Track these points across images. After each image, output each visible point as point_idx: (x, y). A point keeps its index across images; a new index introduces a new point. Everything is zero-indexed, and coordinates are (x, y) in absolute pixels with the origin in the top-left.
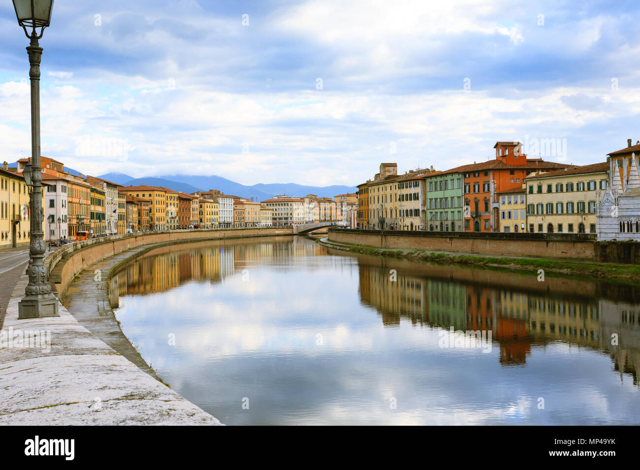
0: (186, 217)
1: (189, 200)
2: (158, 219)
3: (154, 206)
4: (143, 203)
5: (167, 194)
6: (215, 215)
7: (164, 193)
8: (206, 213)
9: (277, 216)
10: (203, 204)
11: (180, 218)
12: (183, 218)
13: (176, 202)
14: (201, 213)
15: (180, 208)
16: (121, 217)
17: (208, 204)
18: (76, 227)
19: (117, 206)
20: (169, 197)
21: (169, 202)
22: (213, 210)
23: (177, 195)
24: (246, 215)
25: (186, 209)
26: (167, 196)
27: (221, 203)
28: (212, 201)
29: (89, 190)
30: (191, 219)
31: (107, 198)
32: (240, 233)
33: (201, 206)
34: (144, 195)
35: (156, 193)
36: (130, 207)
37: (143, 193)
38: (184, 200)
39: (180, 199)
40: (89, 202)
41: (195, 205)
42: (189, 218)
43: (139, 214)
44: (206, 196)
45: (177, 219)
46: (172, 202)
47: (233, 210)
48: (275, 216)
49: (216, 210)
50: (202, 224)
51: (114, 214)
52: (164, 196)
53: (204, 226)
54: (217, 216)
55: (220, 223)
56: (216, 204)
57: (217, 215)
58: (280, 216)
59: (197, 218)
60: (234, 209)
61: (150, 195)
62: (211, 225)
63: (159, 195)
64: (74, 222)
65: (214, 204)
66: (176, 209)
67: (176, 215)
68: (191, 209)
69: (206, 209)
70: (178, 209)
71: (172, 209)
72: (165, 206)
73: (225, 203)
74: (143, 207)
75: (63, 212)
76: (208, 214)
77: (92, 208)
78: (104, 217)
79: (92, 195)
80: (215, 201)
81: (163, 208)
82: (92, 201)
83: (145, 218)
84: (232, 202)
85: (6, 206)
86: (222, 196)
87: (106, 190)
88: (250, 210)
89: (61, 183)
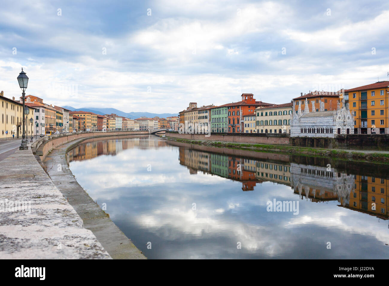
0: (101, 126)
1: (102, 118)
2: (88, 126)
3: (86, 120)
4: (81, 119)
5: (92, 115)
7: (90, 115)
9: (142, 126)
10: (108, 120)
12: (99, 126)
13: (96, 119)
14: (108, 124)
15: (98, 122)
16: (70, 125)
18: (49, 129)
19: (69, 120)
20: (93, 117)
21: (93, 119)
22: (113, 123)
23: (97, 116)
24: (128, 125)
25: (101, 122)
27: (116, 119)
28: (112, 119)
29: (55, 112)
30: (103, 126)
31: (64, 116)
32: (125, 133)
33: (108, 121)
34: (81, 115)
35: (86, 114)
36: (75, 121)
37: (81, 114)
38: (100, 118)
39: (98, 117)
40: (55, 118)
41: (105, 120)
43: (79, 124)
44: (110, 117)
45: (97, 126)
46: (94, 119)
48: (140, 126)
49: (114, 123)
51: (67, 124)
53: (109, 130)
54: (115, 125)
55: (116, 129)
56: (114, 120)
58: (143, 126)
59: (106, 126)
60: (122, 123)
61: (84, 115)
62: (112, 129)
63: (88, 116)
64: (48, 127)
66: (96, 122)
67: (96, 125)
68: (103, 122)
69: (110, 122)
70: (97, 122)
71: (94, 122)
72: (91, 120)
73: (119, 120)
74: (81, 121)
75: (43, 122)
76: (111, 124)
77: (57, 120)
78: (62, 125)
79: (57, 114)
80: (114, 118)
81: (90, 122)
82: (57, 117)
83: (82, 126)
84: (122, 119)
85: (14, 118)
86: (117, 116)
87: (64, 112)
88: (130, 123)
89: (42, 108)
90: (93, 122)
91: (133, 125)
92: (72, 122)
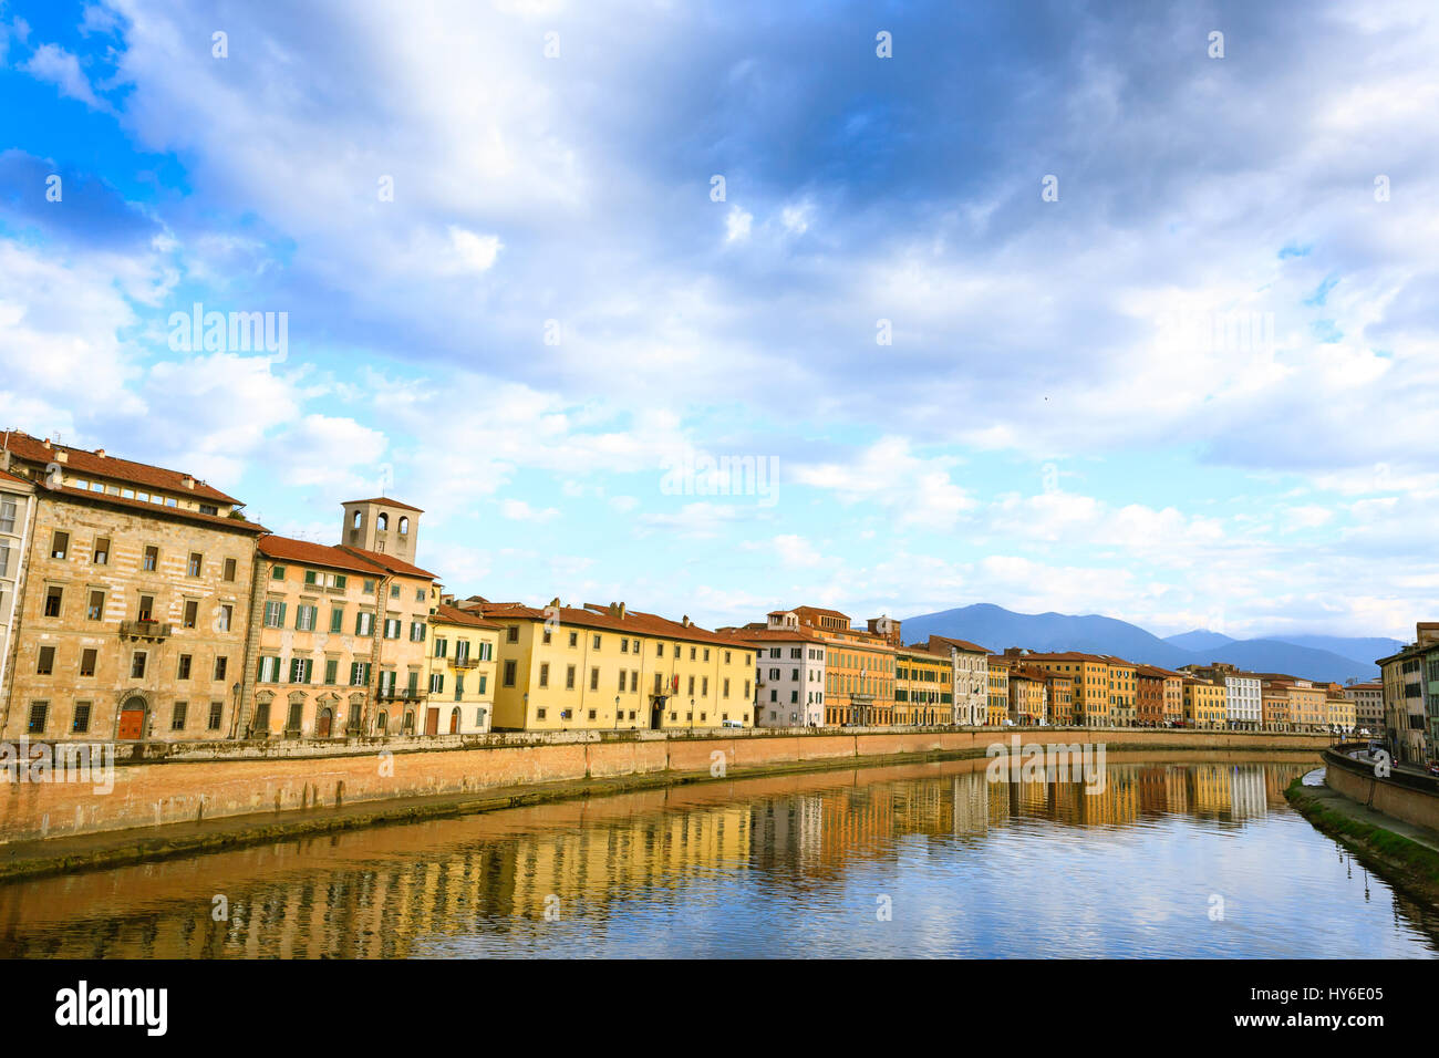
0: (1153, 708)
1: (1161, 678)
2: (1093, 708)
3: (1084, 686)
4: (1055, 680)
5: (1111, 668)
6: (1217, 705)
7: (1105, 666)
8: (1196, 704)
9: (1368, 716)
10: (1190, 686)
11: (1139, 709)
12: (1146, 710)
13: (1130, 681)
14: (1188, 702)
15: (1139, 692)
16: (993, 701)
17: (1202, 688)
18: (848, 711)
19: (985, 683)
20: (1115, 673)
21: (1116, 680)
22: (1214, 698)
23: (1134, 670)
24: (1294, 711)
25: (1153, 694)
26: (1112, 672)
27: (1231, 686)
28: (1211, 682)
29: (893, 658)
30: (1165, 710)
31: (957, 670)
32: (1269, 742)
33: (1187, 691)
34: (1060, 668)
35: (1087, 664)
36: (1021, 686)
37: (1059, 664)
38: (1150, 677)
39: (1137, 675)
40: (894, 675)
41: (1173, 688)
42: (1160, 709)
43: (1050, 698)
44: (1204, 674)
45: (1134, 708)
46: (1123, 680)
47: (1260, 699)
48: (1362, 715)
49: (1220, 698)
50: (1189, 720)
51: (973, 696)
52: (1104, 670)
53: (1194, 724)
54: (1223, 709)
55: (1228, 721)
56: (1219, 689)
57: (1223, 705)
58: (1373, 716)
59: (1179, 710)
60: (1263, 699)
61: (1078, 669)
62: (1209, 724)
63: (1094, 669)
64: (846, 703)
65: (1214, 689)
66: (1131, 694)
67: (1130, 702)
68: (1165, 695)
69: (1197, 697)
70: (1134, 693)
71: (1123, 693)
72: (1106, 687)
73: (1242, 687)
74: (1056, 687)
75: (811, 687)
76: (1203, 704)
77: (901, 684)
78: (947, 698)
79: (901, 664)
80: (1219, 682)
81: (1104, 691)
82: (901, 674)
83: (1061, 705)
84: (1256, 684)
85: (635, 675)
86: (1236, 673)
87: (957, 658)
88: (1302, 702)
89: (809, 646)
90: (1115, 692)
91: (1320, 708)
92: (1005, 691)
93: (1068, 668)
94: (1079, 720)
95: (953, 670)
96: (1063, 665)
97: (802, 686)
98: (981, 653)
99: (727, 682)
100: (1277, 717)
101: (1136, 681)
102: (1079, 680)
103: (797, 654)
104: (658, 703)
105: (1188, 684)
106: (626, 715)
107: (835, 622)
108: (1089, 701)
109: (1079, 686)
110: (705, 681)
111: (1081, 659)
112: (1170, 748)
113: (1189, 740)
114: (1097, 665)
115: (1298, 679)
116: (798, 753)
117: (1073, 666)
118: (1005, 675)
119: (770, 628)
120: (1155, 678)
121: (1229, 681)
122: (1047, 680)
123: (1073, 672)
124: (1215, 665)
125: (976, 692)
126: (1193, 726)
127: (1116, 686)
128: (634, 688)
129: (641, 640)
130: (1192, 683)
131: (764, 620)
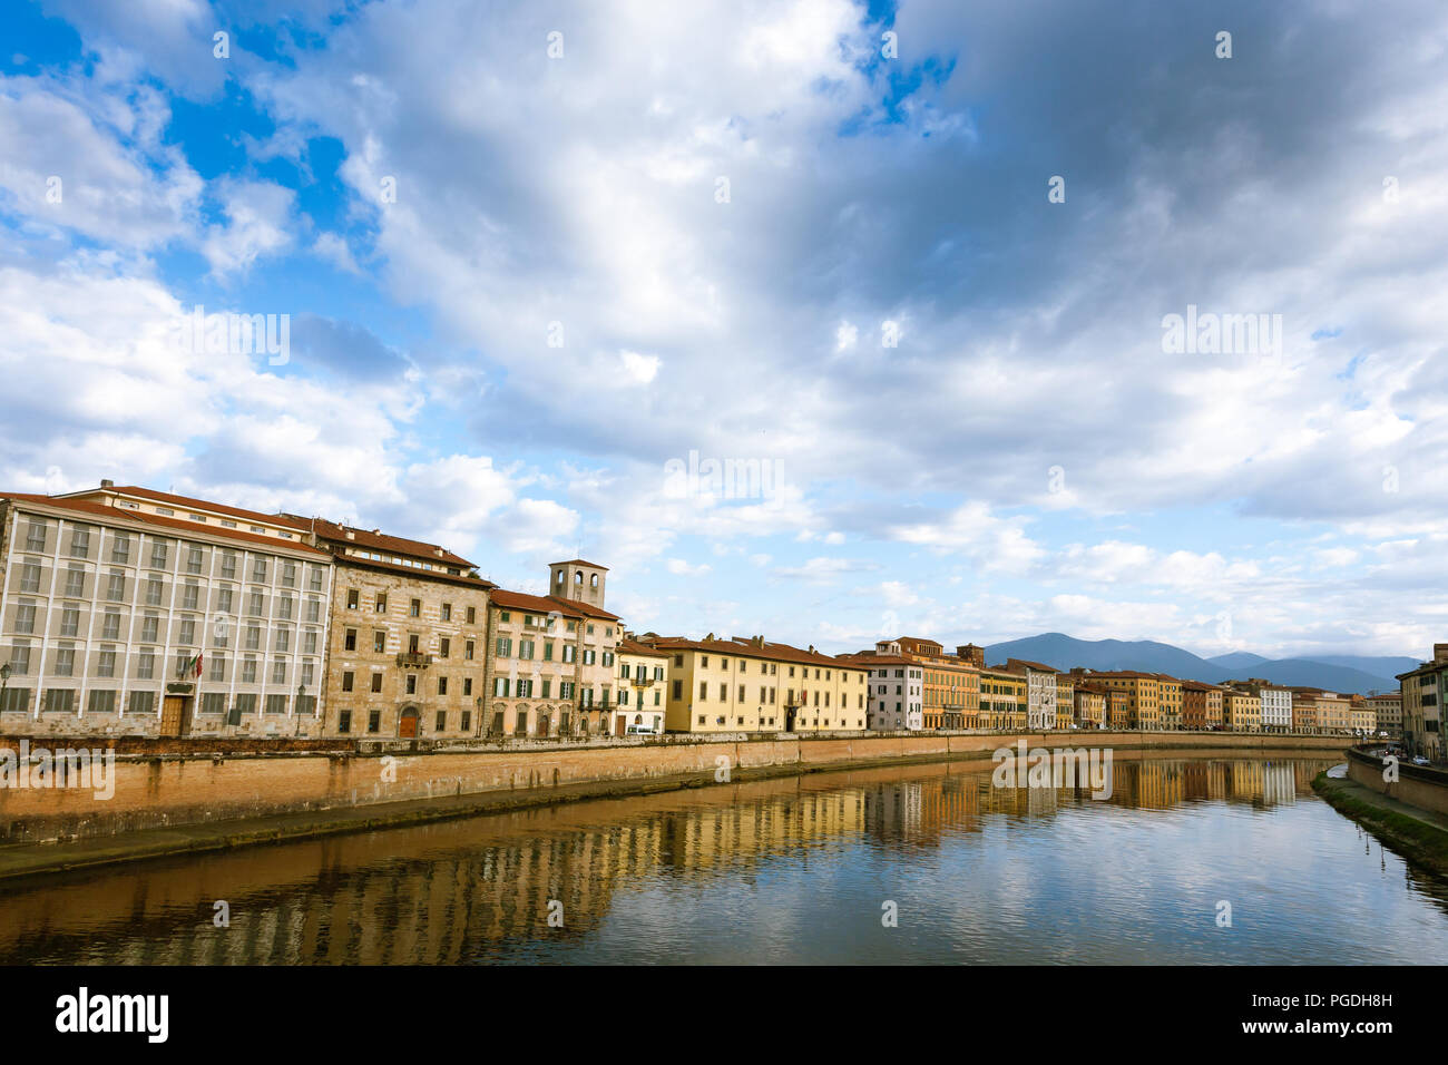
0: (1197, 716)
1: (1205, 692)
2: (1146, 715)
3: (1137, 698)
4: (1113, 693)
5: (1160, 683)
6: (1248, 712)
7: (1155, 682)
8: (1234, 712)
9: (1385, 721)
10: (1229, 698)
11: (1185, 716)
12: (1191, 716)
13: (1177, 693)
14: (1227, 710)
15: (1185, 703)
16: (1060, 710)
17: (1239, 699)
18: (942, 718)
19: (1054, 696)
20: (1164, 687)
21: (1165, 693)
22: (1250, 706)
23: (1180, 684)
24: (1320, 717)
25: (1197, 704)
26: (1161, 686)
27: (1265, 697)
28: (1247, 694)
29: (978, 676)
30: (1207, 716)
31: (1030, 685)
32: (1298, 742)
33: (1226, 701)
34: (1117, 684)
35: (1140, 680)
36: (1084, 698)
37: (1116, 680)
38: (1194, 691)
39: (1184, 689)
40: (978, 690)
41: (1215, 699)
42: (1203, 716)
43: (1108, 707)
44: (1238, 687)
45: (1180, 715)
46: (1171, 693)
47: (1290, 708)
48: (1380, 721)
49: (1255, 707)
50: (1228, 725)
51: (1044, 706)
52: (1155, 685)
54: (1258, 716)
55: (1263, 726)
56: (1255, 700)
57: (1258, 713)
59: (1219, 716)
60: (1293, 708)
61: (1132, 684)
62: (1245, 728)
63: (1146, 684)
64: (940, 711)
65: (1250, 700)
66: (1178, 704)
67: (1177, 710)
68: (1207, 704)
69: (1235, 706)
70: (1180, 703)
71: (1171, 703)
72: (1156, 699)
73: (1275, 698)
74: (1114, 699)
75: (912, 700)
76: (1240, 711)
77: (985, 697)
78: (1023, 708)
79: (984, 681)
80: (1255, 693)
81: (1154, 702)
82: (984, 689)
83: (1118, 713)
84: (1288, 696)
85: (773, 691)
86: (1270, 687)
87: (1030, 676)
88: (1328, 710)
89: (910, 668)
90: (1165, 702)
91: (1344, 715)
92: (1070, 702)
93: (1124, 684)
94: (1133, 725)
95: (1028, 686)
96: (1120, 682)
97: (904, 699)
98: (1050, 672)
99: (844, 696)
100: (1305, 722)
101: (1182, 694)
102: (1133, 693)
103: (900, 674)
104: (791, 712)
105: (1227, 697)
106: (767, 721)
107: (931, 649)
108: (1141, 709)
109: (1133, 698)
110: (828, 695)
111: (1134, 676)
112: (1211, 747)
113: (1227, 741)
114: (1149, 681)
115: (1325, 692)
116: (902, 750)
117: (1128, 682)
118: (1071, 689)
119: (879, 654)
120: (1199, 691)
121: (1264, 693)
122: (1106, 693)
123: (1128, 687)
124: (1251, 680)
125: (1046, 702)
126: (1231, 729)
127: (1165, 698)
128: (772, 701)
129: (777, 664)
130: (1231, 695)
131: (874, 648)
